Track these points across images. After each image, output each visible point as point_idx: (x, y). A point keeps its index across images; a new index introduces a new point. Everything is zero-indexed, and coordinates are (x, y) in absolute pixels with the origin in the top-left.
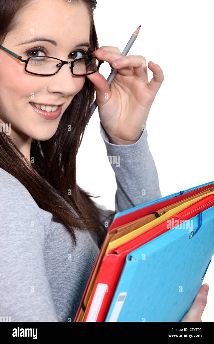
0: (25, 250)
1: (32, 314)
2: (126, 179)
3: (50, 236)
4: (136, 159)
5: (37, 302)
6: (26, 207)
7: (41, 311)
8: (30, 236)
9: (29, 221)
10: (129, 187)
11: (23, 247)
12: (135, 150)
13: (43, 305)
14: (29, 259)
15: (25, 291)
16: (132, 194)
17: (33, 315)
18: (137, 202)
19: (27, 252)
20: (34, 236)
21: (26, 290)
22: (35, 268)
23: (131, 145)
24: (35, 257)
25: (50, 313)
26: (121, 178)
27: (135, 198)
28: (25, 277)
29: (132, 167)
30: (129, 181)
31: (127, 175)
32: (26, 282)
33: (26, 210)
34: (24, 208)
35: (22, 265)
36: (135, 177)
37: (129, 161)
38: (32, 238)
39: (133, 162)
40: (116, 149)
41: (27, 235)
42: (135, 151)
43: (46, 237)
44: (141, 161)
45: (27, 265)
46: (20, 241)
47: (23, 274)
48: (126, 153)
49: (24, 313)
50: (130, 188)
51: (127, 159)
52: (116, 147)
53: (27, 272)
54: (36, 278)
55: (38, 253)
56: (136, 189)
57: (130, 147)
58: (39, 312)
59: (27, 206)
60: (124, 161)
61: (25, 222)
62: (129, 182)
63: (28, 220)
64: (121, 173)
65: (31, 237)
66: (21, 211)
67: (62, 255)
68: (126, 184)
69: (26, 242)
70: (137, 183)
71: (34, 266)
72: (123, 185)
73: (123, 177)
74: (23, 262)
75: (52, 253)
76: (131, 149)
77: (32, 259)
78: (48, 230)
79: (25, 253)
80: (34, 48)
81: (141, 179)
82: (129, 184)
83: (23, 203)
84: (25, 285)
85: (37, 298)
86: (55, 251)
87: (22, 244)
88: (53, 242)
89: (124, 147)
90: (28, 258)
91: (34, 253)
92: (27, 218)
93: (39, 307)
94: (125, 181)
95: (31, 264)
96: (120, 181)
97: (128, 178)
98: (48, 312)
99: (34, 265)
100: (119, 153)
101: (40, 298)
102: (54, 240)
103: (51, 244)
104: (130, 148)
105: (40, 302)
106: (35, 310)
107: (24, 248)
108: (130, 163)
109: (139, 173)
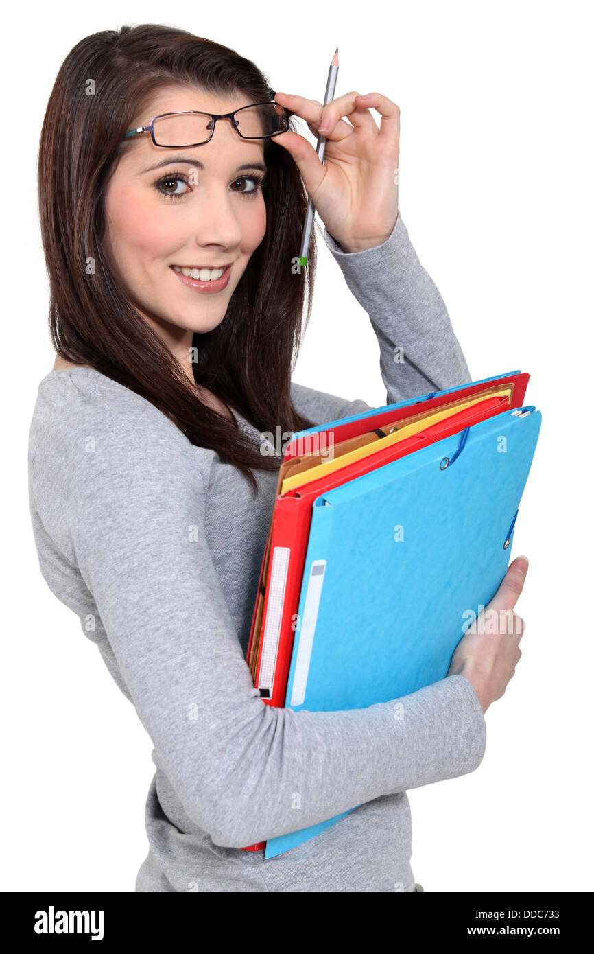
0: (159, 510)
1: (176, 608)
2: (386, 315)
3: (213, 487)
4: (395, 273)
5: (183, 590)
6: (161, 441)
7: (192, 604)
8: (168, 486)
9: (167, 463)
10: (395, 329)
11: (156, 504)
12: (389, 255)
13: (195, 594)
14: (168, 523)
15: (163, 574)
16: (403, 341)
17: (177, 610)
18: (416, 354)
19: (163, 512)
20: (176, 487)
21: (165, 572)
22: (179, 537)
23: (380, 247)
24: (179, 519)
25: (208, 607)
26: (378, 316)
27: (410, 347)
28: (161, 553)
29: (392, 288)
30: (392, 318)
31: (386, 306)
32: (163, 560)
33: (161, 446)
34: (157, 443)
35: (155, 533)
36: (400, 306)
37: (384, 277)
38: (174, 490)
39: (392, 279)
40: (357, 261)
41: (163, 485)
42: (389, 257)
43: (206, 489)
44: (404, 275)
45: (164, 534)
46: (152, 495)
47: (158, 547)
48: (375, 263)
49: (162, 607)
50: (398, 331)
51: (379, 274)
52: (356, 256)
53: (165, 543)
54: (182, 553)
55: (185, 513)
56: (408, 329)
57: (379, 250)
58: (188, 605)
59: (162, 439)
60: (374, 281)
61: (159, 465)
62: (393, 320)
63: (164, 461)
64: (376, 308)
65: (171, 489)
66: (152, 448)
67: (236, 516)
68: (389, 326)
69: (162, 496)
70: (407, 317)
71: (178, 535)
72: (385, 328)
73: (380, 314)
74: (158, 529)
75: (219, 514)
76: (382, 253)
77: (174, 523)
78: (208, 478)
79: (160, 514)
80: (166, 176)
81: (412, 309)
82: (394, 323)
83: (155, 435)
84: (162, 565)
85: (185, 584)
86: (224, 510)
87: (154, 501)
88: (219, 496)
89: (370, 252)
90: (166, 521)
91: (177, 513)
92: (163, 458)
93: (188, 598)
94: (386, 319)
95: (171, 531)
96: (378, 323)
97: (390, 313)
98: (204, 606)
99: (177, 532)
100: (363, 268)
101: (189, 584)
102: (221, 493)
103: (216, 499)
104: (379, 252)
105: (191, 589)
106: (181, 602)
107: (159, 506)
108: (386, 282)
109: (406, 298)
